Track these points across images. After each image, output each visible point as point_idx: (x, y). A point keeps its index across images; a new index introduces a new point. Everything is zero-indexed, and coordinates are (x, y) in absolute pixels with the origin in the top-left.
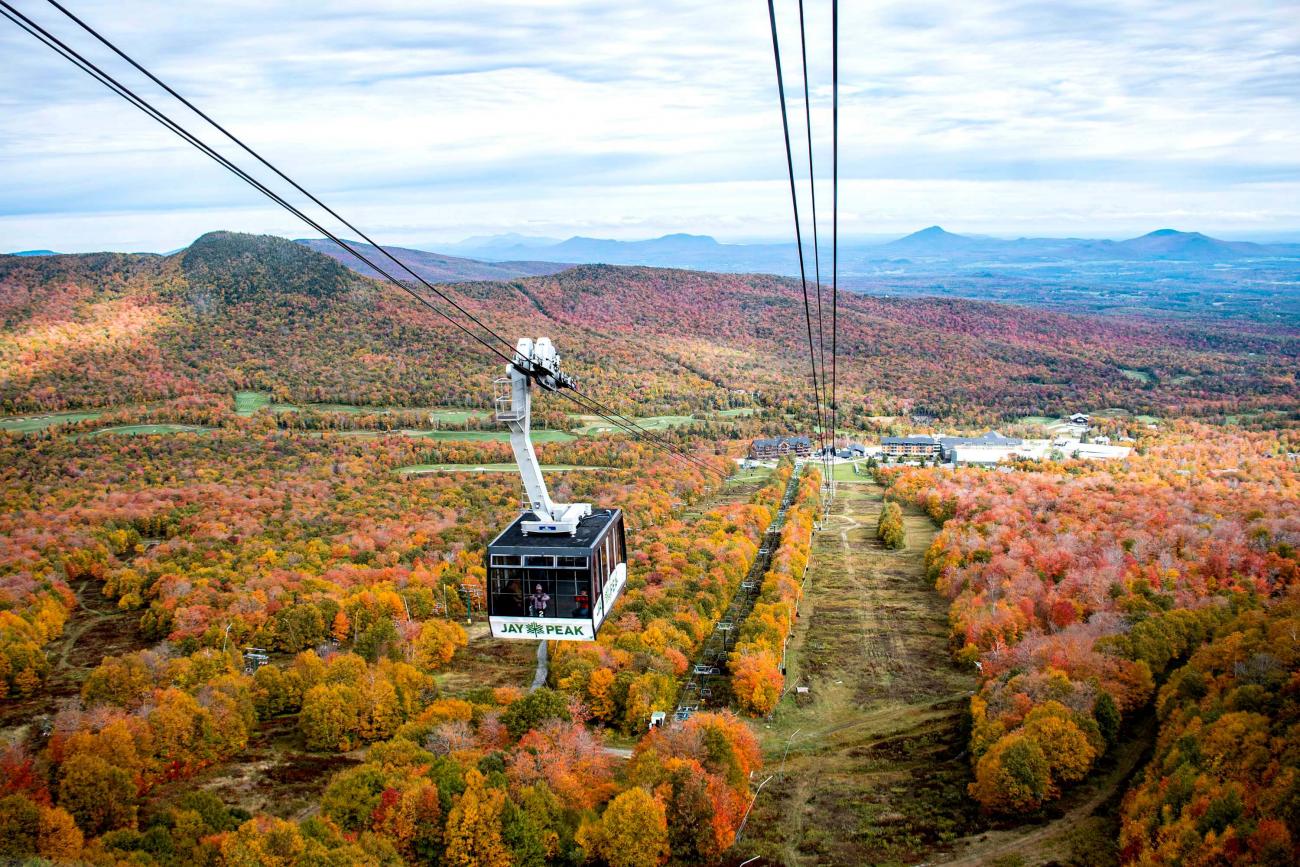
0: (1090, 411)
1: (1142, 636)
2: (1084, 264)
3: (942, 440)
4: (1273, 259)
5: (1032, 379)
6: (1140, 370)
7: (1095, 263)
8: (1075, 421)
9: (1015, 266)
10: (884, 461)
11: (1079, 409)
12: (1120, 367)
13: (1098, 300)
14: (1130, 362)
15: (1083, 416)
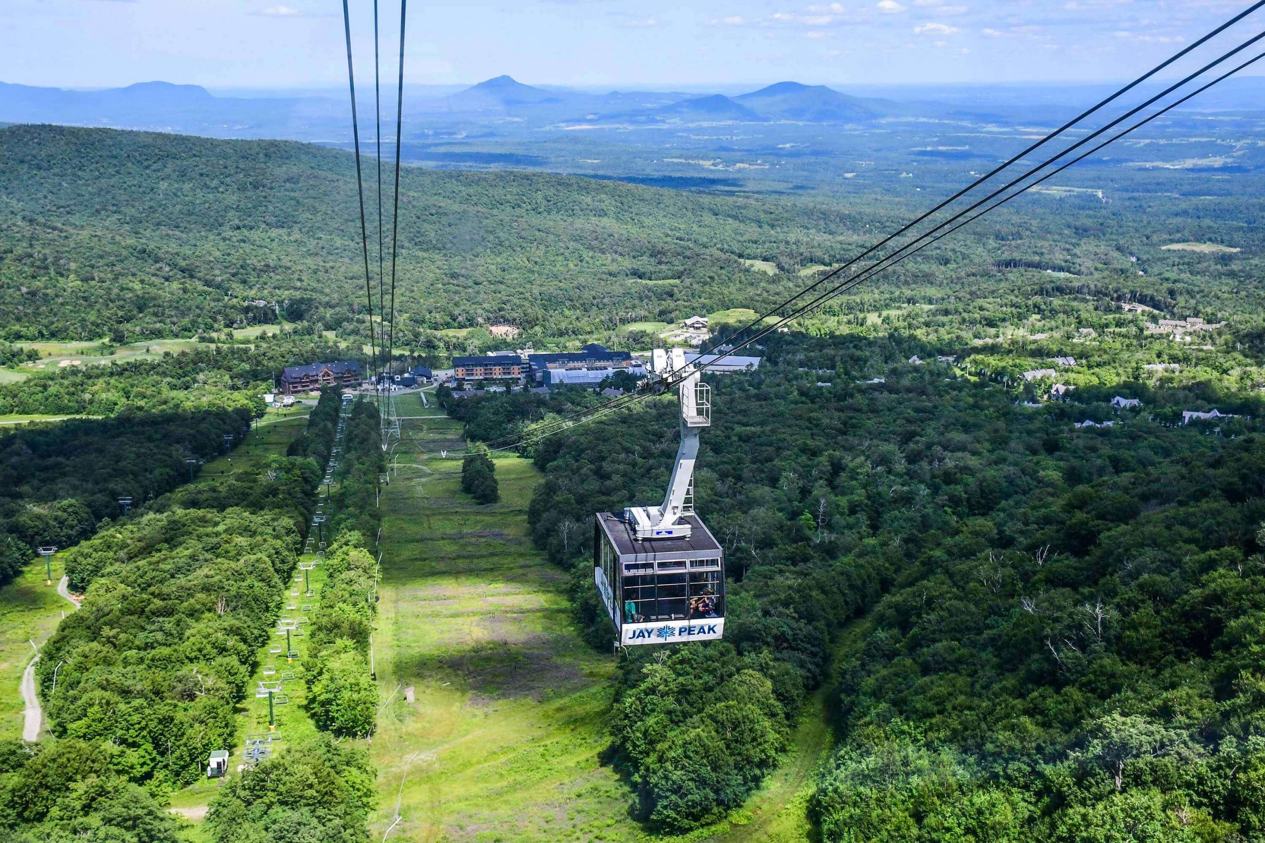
0: (709, 312)
1: (814, 593)
2: (691, 125)
3: (532, 357)
4: (911, 119)
5: (638, 274)
6: (765, 259)
7: (705, 124)
8: (692, 326)
9: (606, 126)
10: (460, 388)
11: (694, 312)
12: (741, 256)
13: (711, 171)
14: (752, 249)
15: (701, 320)
